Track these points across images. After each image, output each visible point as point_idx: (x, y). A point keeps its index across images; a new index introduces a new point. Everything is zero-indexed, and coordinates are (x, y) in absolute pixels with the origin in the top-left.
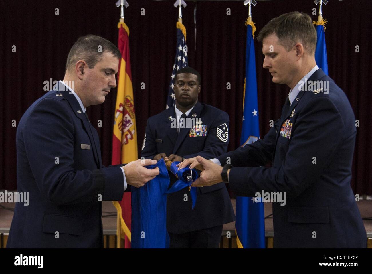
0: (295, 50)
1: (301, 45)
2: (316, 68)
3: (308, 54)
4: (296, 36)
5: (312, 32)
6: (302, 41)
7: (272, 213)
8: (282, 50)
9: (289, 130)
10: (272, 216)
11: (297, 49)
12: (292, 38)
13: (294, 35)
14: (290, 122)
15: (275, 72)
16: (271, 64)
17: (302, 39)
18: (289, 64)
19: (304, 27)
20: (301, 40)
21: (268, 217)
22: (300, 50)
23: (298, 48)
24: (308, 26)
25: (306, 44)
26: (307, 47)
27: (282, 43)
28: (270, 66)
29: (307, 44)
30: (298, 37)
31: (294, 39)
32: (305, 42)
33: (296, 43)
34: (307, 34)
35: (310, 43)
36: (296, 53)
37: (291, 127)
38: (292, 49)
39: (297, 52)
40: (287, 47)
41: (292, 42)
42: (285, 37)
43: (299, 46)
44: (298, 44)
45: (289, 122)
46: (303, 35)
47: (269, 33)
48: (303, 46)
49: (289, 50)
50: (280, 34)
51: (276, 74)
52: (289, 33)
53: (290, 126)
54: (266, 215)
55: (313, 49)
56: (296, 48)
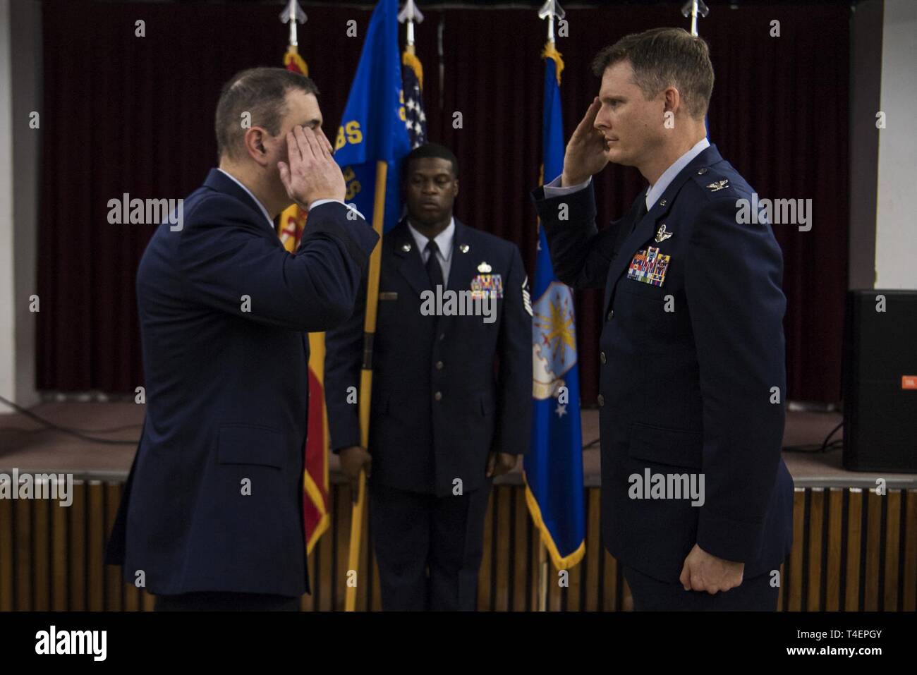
0: (662, 99)
1: (676, 91)
2: (704, 144)
3: (689, 114)
4: (668, 73)
5: (703, 71)
6: (679, 84)
7: (598, 437)
8: (636, 94)
9: (660, 269)
10: (599, 444)
11: (667, 98)
12: (661, 75)
13: (666, 69)
14: (660, 252)
15: (616, 139)
16: (609, 122)
17: (680, 81)
18: (646, 125)
19: (688, 58)
20: (677, 82)
21: (589, 446)
22: (673, 100)
23: (669, 98)
24: (699, 59)
25: (687, 92)
26: (688, 99)
27: (639, 82)
28: (607, 124)
29: (690, 92)
30: (672, 76)
31: (664, 78)
32: (685, 89)
33: (667, 86)
34: (694, 74)
35: (697, 93)
36: (664, 107)
37: (664, 264)
38: (658, 96)
39: (666, 105)
40: (646, 91)
41: (658, 83)
42: (648, 70)
43: (672, 93)
44: (670, 88)
45: (657, 252)
46: (684, 74)
47: (617, 59)
48: (680, 95)
49: (651, 98)
50: (637, 63)
51: (619, 143)
52: (656, 63)
53: (662, 261)
54: (585, 442)
55: (702, 106)
56: (664, 97)
